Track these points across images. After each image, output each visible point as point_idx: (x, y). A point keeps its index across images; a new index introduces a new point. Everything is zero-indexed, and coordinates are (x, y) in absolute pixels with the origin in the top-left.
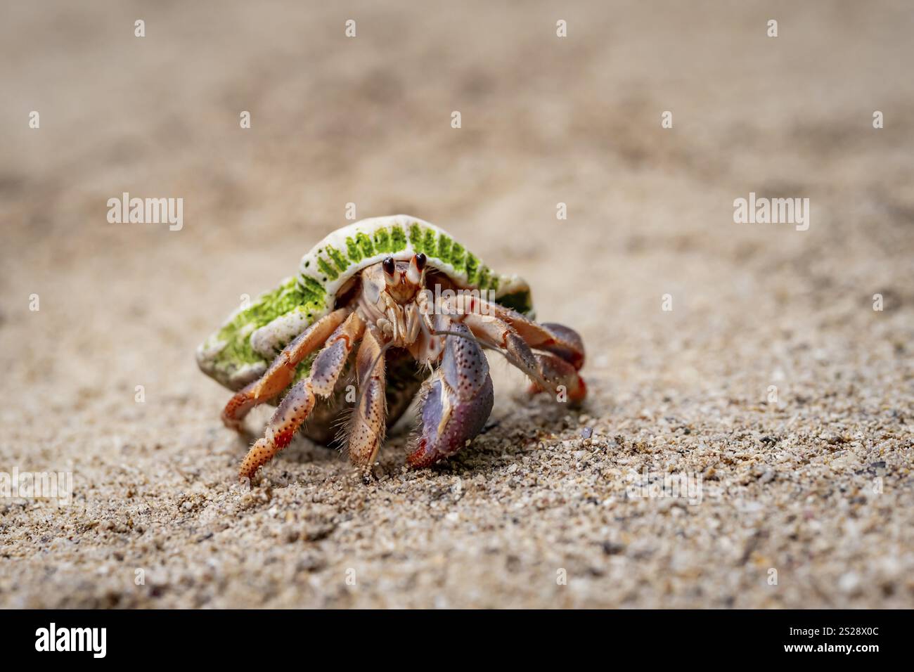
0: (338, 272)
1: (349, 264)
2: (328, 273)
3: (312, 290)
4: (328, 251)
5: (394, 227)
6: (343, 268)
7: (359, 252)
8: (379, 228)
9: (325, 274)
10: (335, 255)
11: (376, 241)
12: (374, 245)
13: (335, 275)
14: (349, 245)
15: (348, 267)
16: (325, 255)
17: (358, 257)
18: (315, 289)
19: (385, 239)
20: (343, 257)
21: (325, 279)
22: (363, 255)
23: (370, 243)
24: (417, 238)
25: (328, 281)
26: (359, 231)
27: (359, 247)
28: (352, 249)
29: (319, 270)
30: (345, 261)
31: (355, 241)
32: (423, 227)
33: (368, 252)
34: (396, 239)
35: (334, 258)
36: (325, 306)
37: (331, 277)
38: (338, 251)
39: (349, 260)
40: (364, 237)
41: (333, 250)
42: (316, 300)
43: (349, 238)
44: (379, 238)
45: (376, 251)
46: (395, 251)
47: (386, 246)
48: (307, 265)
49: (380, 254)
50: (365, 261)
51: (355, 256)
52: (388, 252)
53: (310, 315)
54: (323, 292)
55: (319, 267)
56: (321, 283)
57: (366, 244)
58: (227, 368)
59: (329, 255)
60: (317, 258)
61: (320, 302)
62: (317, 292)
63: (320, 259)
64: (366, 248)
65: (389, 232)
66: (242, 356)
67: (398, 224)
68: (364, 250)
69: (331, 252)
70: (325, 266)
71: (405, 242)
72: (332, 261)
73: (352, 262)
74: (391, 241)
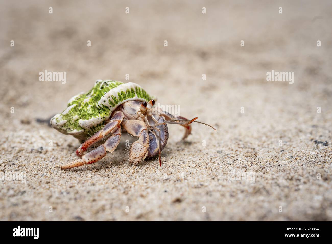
0: (115, 104)
1: (119, 102)
2: (112, 105)
3: (105, 109)
4: (112, 97)
5: (131, 88)
6: (117, 103)
7: (122, 98)
8: (127, 89)
9: (111, 105)
10: (114, 99)
11: (127, 94)
12: (126, 95)
13: (114, 105)
14: (119, 96)
15: (119, 103)
16: (111, 99)
17: (122, 100)
18: (106, 109)
19: (129, 93)
20: (117, 100)
21: (111, 107)
22: (123, 99)
23: (125, 95)
24: (137, 92)
25: (112, 107)
26: (122, 90)
27: (122, 96)
28: (120, 97)
29: (109, 104)
30: (118, 101)
31: (121, 94)
32: (138, 87)
33: (125, 98)
34: (132, 93)
35: (114, 100)
36: (109, 115)
37: (113, 106)
38: (115, 98)
39: (119, 101)
40: (123, 92)
41: (114, 97)
42: (106, 113)
43: (119, 93)
44: (128, 93)
45: (127, 98)
46: (132, 97)
47: (130, 95)
48: (105, 101)
49: (129, 98)
50: (124, 101)
51: (121, 99)
52: (130, 98)
53: (104, 118)
54: (109, 110)
55: (109, 103)
56: (109, 108)
57: (124, 95)
58: (67, 129)
59: (113, 99)
60: (108, 99)
61: (108, 113)
62: (107, 110)
63: (109, 100)
64: (124, 96)
65: (130, 90)
66: (74, 126)
67: (132, 87)
68: (123, 97)
69: (113, 98)
70: (111, 102)
71: (135, 93)
72: (114, 101)
73: (120, 101)
74: (131, 94)
